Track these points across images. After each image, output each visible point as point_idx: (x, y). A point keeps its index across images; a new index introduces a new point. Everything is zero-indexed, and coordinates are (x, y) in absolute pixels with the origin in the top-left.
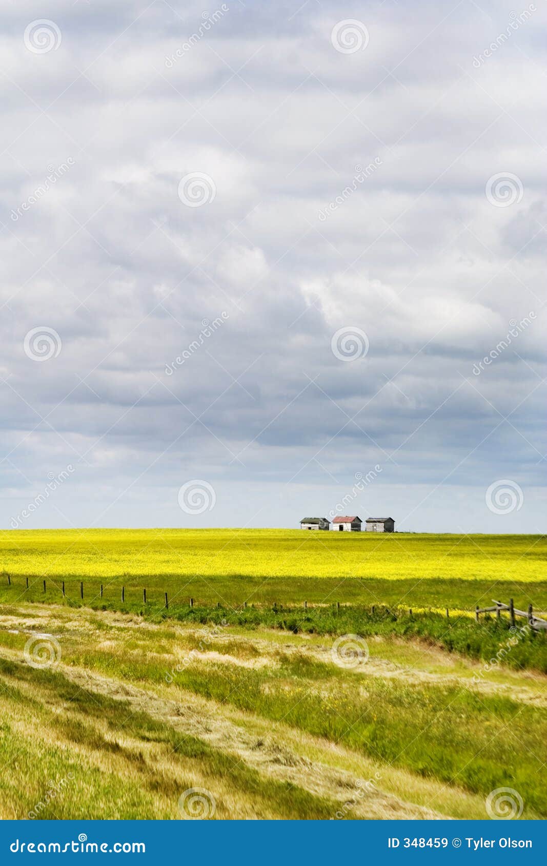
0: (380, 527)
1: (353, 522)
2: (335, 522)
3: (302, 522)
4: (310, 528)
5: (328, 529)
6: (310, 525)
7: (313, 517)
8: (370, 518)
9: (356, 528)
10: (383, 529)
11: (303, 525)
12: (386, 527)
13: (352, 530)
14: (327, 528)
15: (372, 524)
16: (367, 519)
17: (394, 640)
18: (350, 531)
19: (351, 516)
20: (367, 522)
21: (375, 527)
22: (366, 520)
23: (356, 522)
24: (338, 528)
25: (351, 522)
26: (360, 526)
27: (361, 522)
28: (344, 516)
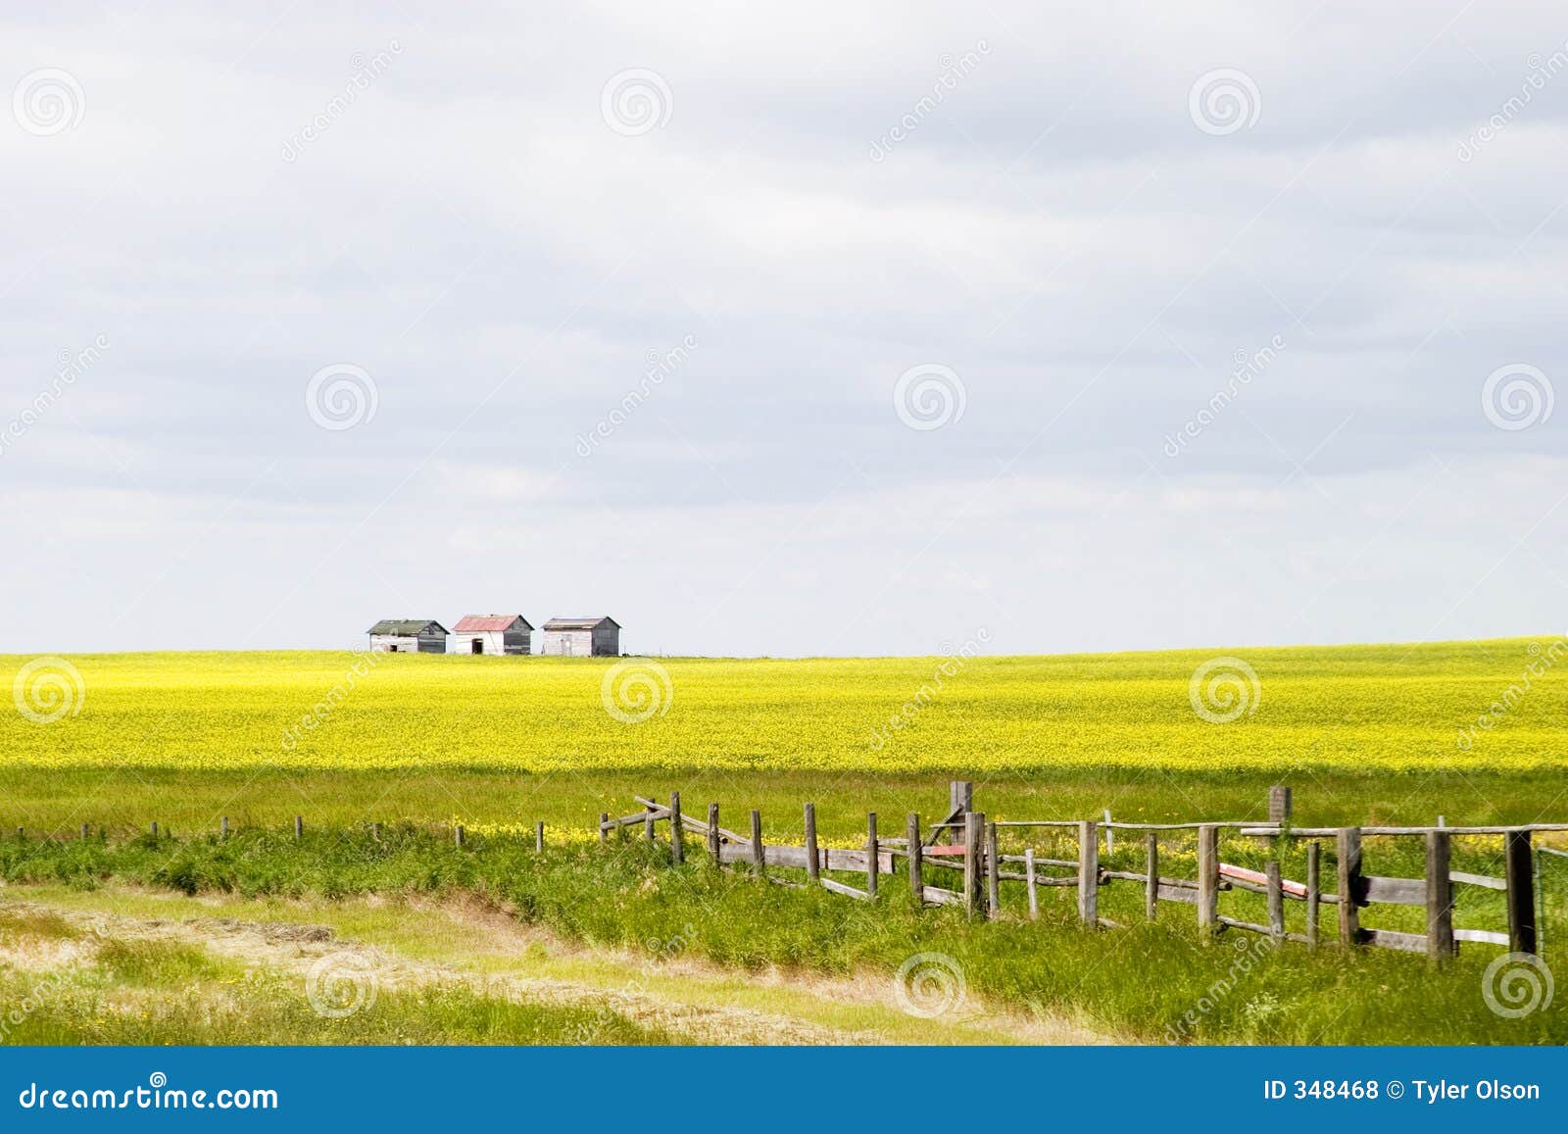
0: (582, 643)
1: (510, 631)
2: (459, 630)
3: (372, 633)
4: (394, 648)
5: (444, 650)
6: (395, 641)
7: (402, 618)
8: (554, 619)
9: (520, 647)
10: (587, 649)
11: (375, 639)
12: (598, 642)
13: (505, 651)
14: (439, 647)
15: (559, 635)
16: (545, 621)
17: (411, 902)
18: (501, 653)
19: (501, 614)
20: (546, 629)
21: (568, 644)
22: (544, 624)
23: (517, 630)
24: (469, 647)
25: (503, 631)
26: (526, 641)
27: (532, 629)
28: (486, 615)
